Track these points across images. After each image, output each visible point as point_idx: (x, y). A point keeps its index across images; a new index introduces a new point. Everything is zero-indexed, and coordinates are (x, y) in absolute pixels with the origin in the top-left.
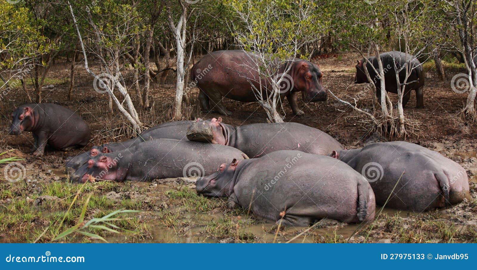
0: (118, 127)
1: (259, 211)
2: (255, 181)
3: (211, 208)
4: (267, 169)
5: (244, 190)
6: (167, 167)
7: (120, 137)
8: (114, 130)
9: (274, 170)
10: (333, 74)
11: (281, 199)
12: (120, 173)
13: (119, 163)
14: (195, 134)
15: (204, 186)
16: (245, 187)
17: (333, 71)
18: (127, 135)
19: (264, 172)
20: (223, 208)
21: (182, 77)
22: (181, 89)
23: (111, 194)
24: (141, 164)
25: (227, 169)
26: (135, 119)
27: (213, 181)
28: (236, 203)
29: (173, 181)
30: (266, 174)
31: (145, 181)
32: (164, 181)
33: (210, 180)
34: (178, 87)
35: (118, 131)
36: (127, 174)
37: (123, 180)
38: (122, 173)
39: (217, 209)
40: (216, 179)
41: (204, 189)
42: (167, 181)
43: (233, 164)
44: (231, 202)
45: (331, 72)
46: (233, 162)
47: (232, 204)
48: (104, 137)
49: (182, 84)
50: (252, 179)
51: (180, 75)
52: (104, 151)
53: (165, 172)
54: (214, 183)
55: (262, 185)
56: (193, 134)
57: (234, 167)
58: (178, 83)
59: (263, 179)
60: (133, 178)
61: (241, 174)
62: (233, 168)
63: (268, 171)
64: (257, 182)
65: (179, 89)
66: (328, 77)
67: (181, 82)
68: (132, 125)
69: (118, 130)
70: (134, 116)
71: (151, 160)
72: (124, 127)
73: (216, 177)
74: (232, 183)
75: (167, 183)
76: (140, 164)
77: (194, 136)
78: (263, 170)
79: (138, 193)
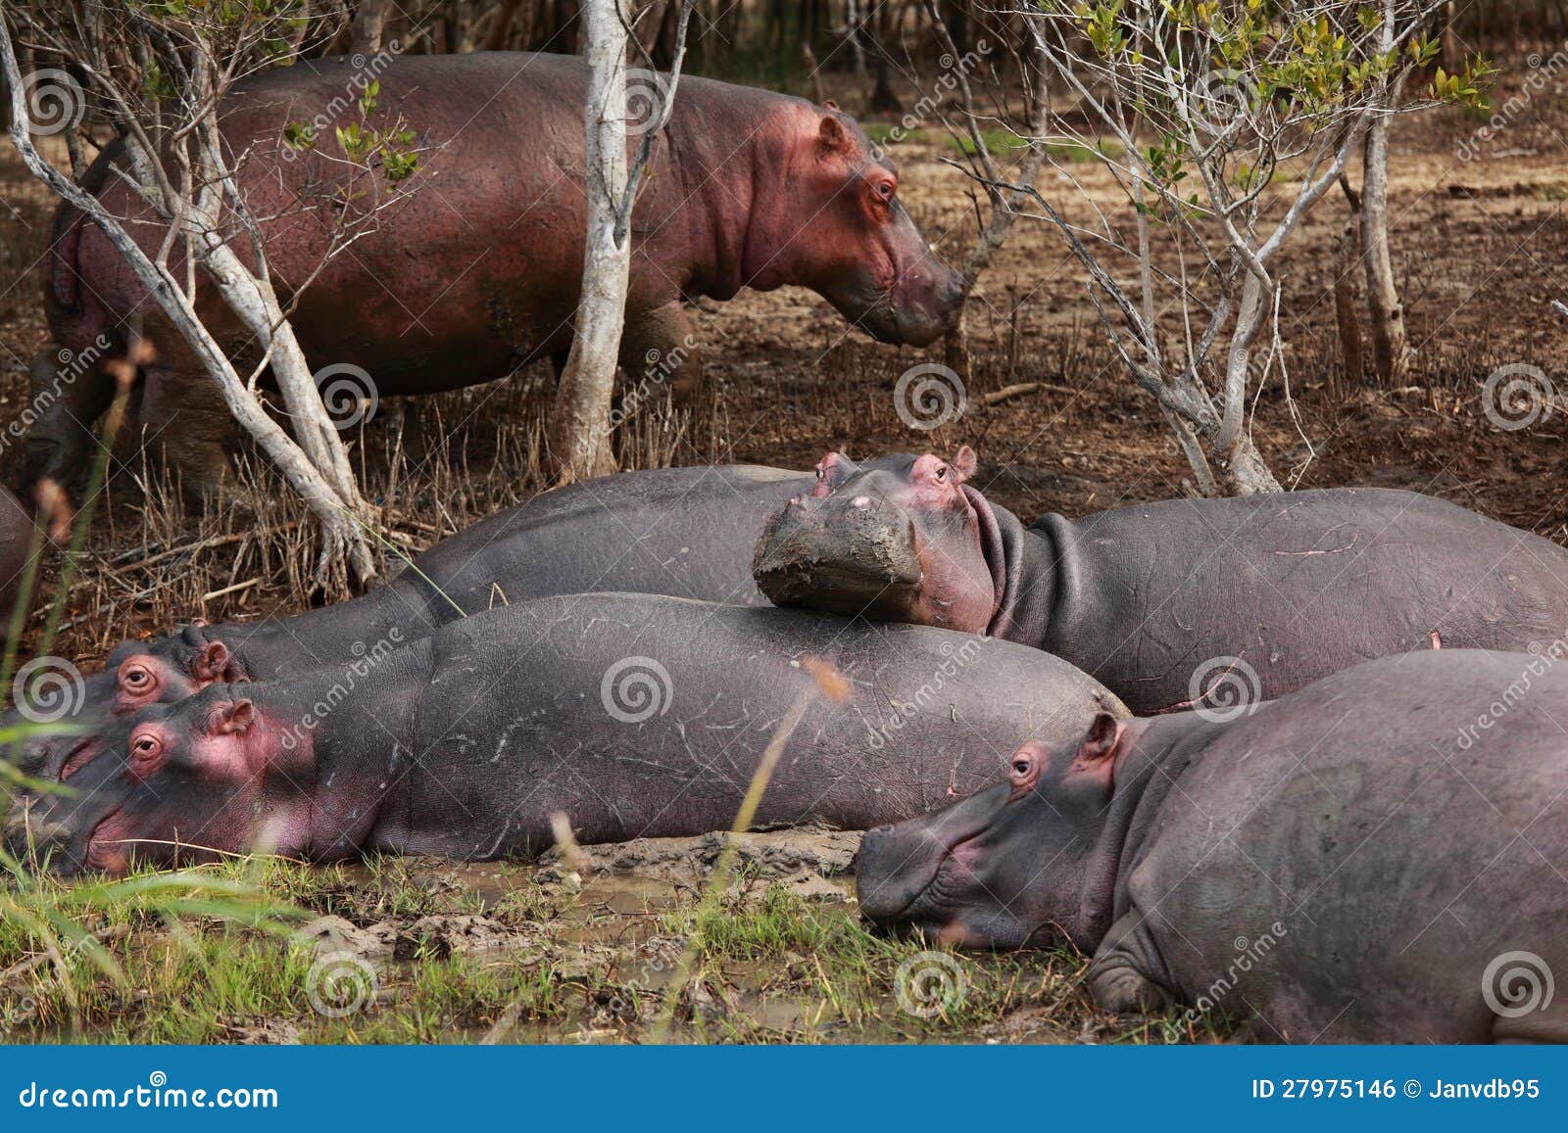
0: (223, 532)
1: (1310, 1016)
2: (1278, 831)
3: (995, 1011)
4: (1359, 755)
5: (1208, 886)
6: (639, 768)
7: (239, 593)
8: (197, 547)
9: (1404, 760)
10: (1464, 210)
11: (1465, 937)
12: (334, 806)
13: (328, 746)
14: (806, 570)
15: (915, 881)
16: (1215, 870)
17: (1456, 191)
18: (283, 579)
19: (1335, 771)
20: (1069, 1007)
21: (618, 220)
22: (614, 294)
23: (326, 934)
24: (470, 748)
25: (1057, 776)
26: (333, 482)
27: (963, 853)
28: (1151, 979)
29: (678, 858)
30: (1352, 782)
31: (494, 859)
32: (619, 855)
33: (943, 845)
34: (595, 281)
35: (221, 556)
36: (381, 816)
37: (360, 850)
38: (346, 807)
39: (1027, 1014)
40: (988, 837)
41: (912, 899)
42: (638, 854)
43: (1095, 747)
44: (1115, 972)
45: (1444, 196)
46: (1092, 731)
47: (1124, 981)
48: (135, 595)
49: (618, 259)
50: (1259, 822)
51: (604, 205)
52: (206, 671)
53: (623, 800)
54: (977, 865)
55: (1327, 851)
56: (794, 565)
57: (1106, 767)
58: (598, 254)
59: (1334, 818)
60: (422, 841)
61: (1160, 798)
62: (1097, 772)
63: (1363, 766)
64: (1295, 835)
65: (601, 294)
66: (1443, 231)
67: (611, 250)
68: (317, 521)
69: (226, 551)
70: (328, 463)
71: (537, 722)
72: (263, 531)
73: (984, 830)
74: (1099, 861)
75: (638, 870)
76: (463, 749)
77: (802, 583)
78: (1333, 763)
79: (492, 922)
